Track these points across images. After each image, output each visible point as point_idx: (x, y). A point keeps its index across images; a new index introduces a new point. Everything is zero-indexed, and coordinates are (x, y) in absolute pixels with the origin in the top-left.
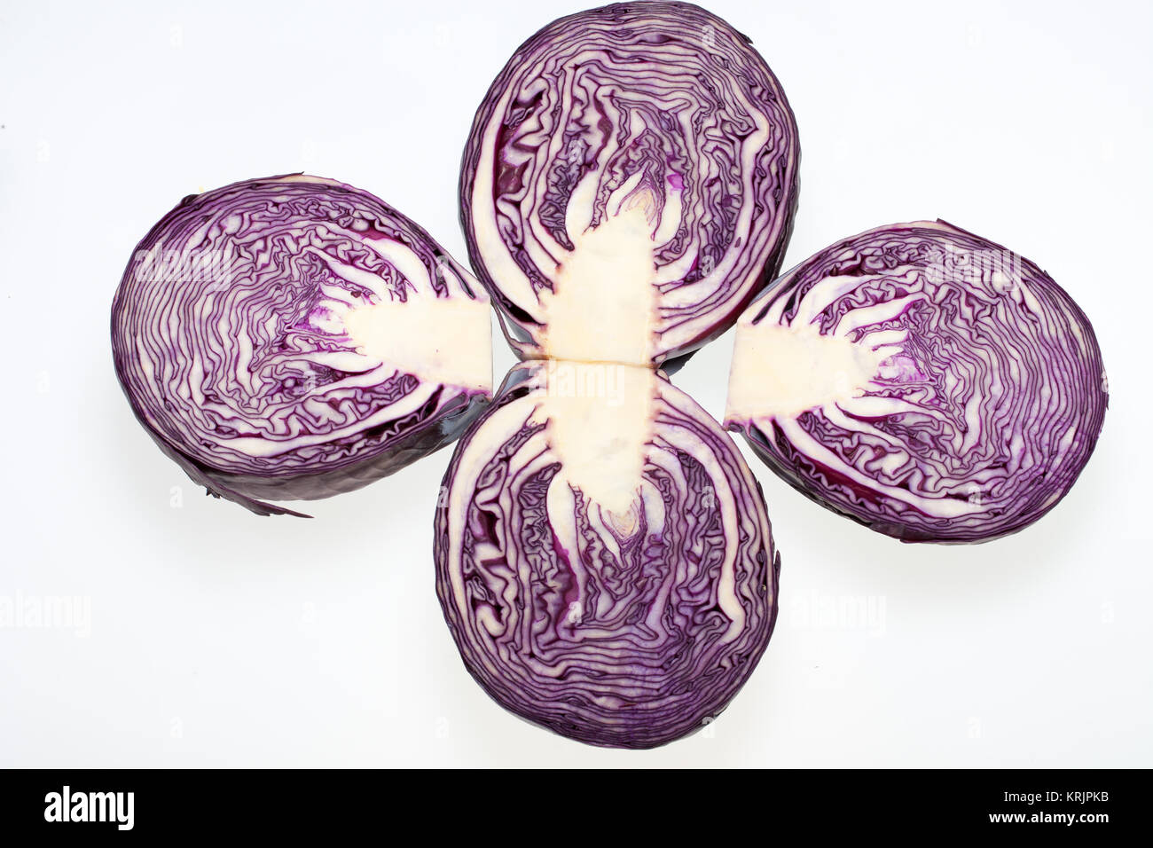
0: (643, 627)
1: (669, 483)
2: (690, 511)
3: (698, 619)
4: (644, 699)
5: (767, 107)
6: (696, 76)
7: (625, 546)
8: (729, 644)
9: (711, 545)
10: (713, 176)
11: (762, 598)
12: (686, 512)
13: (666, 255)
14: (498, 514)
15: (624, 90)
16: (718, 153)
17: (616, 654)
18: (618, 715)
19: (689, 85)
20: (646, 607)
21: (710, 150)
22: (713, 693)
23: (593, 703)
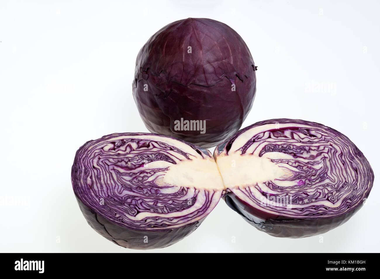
0: (122, 189)
1: (182, 195)
2: (173, 201)
3: (132, 206)
4: (94, 191)
5: (344, 205)
6: (346, 182)
7: (152, 183)
8: (125, 216)
9: (163, 209)
10: (308, 194)
11: (148, 226)
12: (173, 200)
13: (271, 185)
14: (150, 148)
15: (329, 161)
16: (318, 194)
17: (109, 182)
18: (85, 184)
19: (341, 180)
20: (131, 189)
21: (318, 191)
22: (104, 212)
23: (87, 177)
